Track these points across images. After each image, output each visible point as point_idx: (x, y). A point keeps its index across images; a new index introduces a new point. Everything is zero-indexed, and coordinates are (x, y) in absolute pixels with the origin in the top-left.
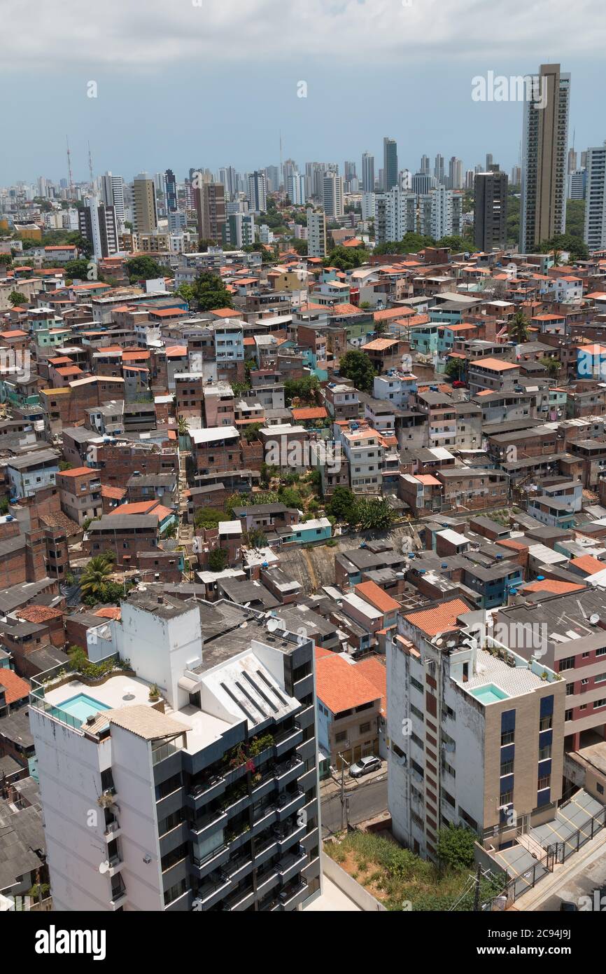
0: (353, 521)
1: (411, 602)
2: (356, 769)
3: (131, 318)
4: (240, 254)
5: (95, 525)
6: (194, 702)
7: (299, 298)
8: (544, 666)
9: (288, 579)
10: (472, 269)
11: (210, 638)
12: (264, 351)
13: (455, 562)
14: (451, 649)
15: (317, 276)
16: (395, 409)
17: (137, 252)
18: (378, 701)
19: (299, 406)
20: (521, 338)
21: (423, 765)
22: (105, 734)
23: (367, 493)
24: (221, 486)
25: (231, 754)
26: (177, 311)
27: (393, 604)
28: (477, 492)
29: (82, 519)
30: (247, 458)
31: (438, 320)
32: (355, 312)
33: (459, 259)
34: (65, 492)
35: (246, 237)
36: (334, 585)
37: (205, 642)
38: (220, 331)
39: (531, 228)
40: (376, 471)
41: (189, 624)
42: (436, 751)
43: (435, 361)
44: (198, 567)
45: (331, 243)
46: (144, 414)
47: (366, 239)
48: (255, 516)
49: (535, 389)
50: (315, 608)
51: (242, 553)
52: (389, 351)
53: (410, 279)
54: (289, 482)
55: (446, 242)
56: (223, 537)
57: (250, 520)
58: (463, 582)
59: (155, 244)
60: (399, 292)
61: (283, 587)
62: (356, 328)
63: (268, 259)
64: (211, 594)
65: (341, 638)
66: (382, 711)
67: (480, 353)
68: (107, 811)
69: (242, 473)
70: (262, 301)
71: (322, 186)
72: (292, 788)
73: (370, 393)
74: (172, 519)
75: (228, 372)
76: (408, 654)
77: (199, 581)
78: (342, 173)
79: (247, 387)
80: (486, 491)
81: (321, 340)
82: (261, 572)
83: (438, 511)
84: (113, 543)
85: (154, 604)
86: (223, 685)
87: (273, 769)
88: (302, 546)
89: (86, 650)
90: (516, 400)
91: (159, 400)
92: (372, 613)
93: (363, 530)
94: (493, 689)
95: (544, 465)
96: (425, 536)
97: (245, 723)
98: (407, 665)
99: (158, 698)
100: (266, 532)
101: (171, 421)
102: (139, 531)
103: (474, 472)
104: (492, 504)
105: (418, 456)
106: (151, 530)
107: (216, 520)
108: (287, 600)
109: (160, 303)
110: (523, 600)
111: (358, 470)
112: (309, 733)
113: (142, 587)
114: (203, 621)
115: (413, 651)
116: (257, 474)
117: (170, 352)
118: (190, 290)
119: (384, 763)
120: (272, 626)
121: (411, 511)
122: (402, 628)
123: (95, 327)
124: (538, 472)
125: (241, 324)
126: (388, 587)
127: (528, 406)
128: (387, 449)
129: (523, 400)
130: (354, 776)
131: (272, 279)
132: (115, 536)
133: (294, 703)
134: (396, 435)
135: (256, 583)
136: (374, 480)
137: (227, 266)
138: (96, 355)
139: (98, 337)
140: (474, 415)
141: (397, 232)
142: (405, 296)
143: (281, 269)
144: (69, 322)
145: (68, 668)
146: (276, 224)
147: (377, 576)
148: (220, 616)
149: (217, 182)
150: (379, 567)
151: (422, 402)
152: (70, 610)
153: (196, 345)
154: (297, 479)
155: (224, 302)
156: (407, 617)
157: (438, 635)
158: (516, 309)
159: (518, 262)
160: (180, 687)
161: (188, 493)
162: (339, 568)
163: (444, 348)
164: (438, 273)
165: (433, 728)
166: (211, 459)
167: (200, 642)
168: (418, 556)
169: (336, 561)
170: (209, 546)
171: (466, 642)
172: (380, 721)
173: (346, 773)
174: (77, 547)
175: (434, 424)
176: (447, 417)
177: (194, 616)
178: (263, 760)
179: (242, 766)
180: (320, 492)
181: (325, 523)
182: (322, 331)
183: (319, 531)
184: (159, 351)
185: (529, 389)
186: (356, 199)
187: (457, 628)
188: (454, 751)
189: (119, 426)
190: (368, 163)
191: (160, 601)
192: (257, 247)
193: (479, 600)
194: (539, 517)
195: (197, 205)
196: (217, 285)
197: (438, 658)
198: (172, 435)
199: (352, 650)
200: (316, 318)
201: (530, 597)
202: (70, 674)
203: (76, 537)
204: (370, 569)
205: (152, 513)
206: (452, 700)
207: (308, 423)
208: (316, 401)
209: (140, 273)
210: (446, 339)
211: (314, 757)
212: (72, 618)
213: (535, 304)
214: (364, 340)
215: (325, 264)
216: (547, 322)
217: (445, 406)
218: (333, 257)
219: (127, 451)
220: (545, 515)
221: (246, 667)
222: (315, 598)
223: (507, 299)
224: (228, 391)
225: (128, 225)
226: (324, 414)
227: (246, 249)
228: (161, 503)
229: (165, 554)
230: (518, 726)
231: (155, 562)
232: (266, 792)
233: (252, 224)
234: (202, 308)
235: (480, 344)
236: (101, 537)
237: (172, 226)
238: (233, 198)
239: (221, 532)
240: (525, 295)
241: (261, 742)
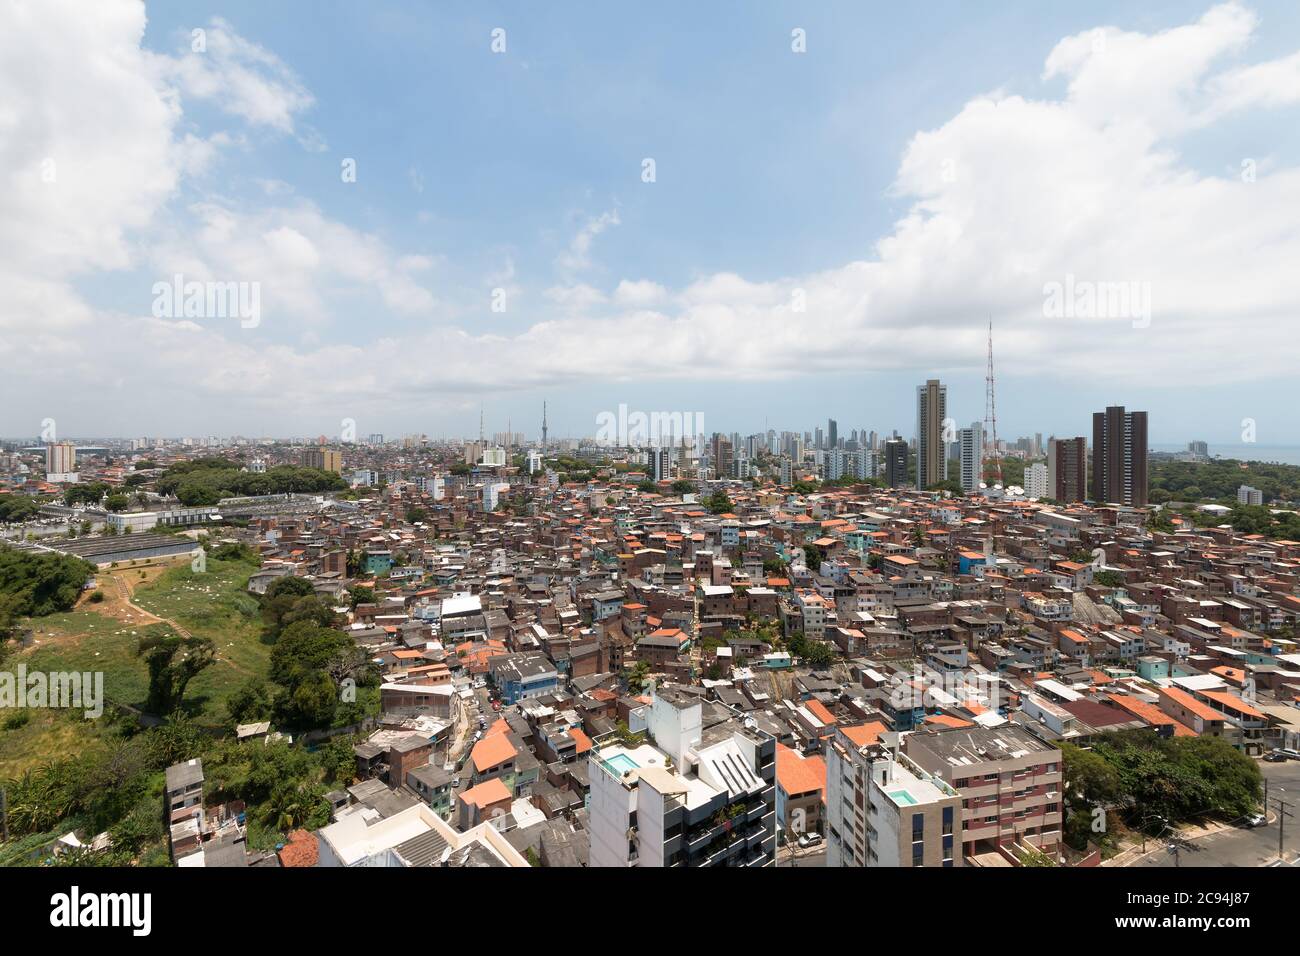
0: (805, 657)
1: (844, 719)
2: (804, 841)
3: (673, 516)
4: (740, 482)
5: (641, 641)
6: (694, 772)
7: (775, 510)
8: (944, 782)
9: (761, 692)
10: (885, 499)
11: (707, 726)
12: (751, 541)
13: (876, 693)
14: (874, 758)
15: (786, 497)
16: (833, 583)
17: (679, 478)
18: (820, 790)
19: (772, 577)
20: (920, 543)
21: (853, 847)
22: (635, 785)
23: (815, 638)
24: (720, 624)
25: (716, 814)
26: (700, 513)
27: (832, 719)
28: (891, 645)
29: (634, 636)
30: (737, 607)
31: (864, 529)
32: (809, 520)
33: (877, 492)
34: (625, 618)
35: (744, 473)
36: (791, 700)
37: (704, 729)
38: (726, 527)
39: (924, 475)
40: (821, 623)
41: (694, 715)
42: (863, 837)
43: (861, 555)
44: (703, 676)
45: (795, 478)
46: (676, 574)
47: (817, 477)
48: (741, 646)
49: (931, 578)
50: (778, 714)
51: (731, 670)
52: (830, 546)
53: (844, 502)
54: (764, 626)
55: (867, 481)
56: (720, 657)
57: (737, 648)
58: (882, 709)
59: (690, 474)
60: (837, 510)
61: (757, 697)
62: (810, 531)
63: (756, 485)
64: (709, 696)
65: (795, 738)
66: (823, 798)
67: (891, 552)
68: (631, 842)
69: (734, 617)
70: (751, 510)
71: (791, 445)
72: (758, 848)
73: (818, 572)
74: (688, 642)
75: (730, 552)
76: (842, 758)
77: (701, 685)
78: (803, 438)
79: (740, 562)
80: (897, 645)
81: (786, 537)
82: (742, 684)
83: (863, 655)
84: (651, 654)
85: (673, 698)
86: (714, 762)
87: (744, 831)
88: (771, 669)
89: (628, 723)
90: (917, 585)
91: (685, 566)
92: (817, 724)
93: (812, 662)
94: (905, 795)
95: (938, 632)
96: (855, 672)
97: (727, 792)
98: (842, 766)
99: (671, 764)
100: (748, 657)
101: (692, 579)
102: (667, 647)
103: (888, 631)
104: (902, 655)
105: (850, 616)
106: (675, 648)
107: (716, 646)
108: (759, 706)
109: (690, 508)
110: (926, 728)
111: (809, 622)
112: (770, 807)
113: (666, 685)
114: (703, 714)
115: (845, 756)
116: (743, 618)
117: (695, 537)
118: (709, 501)
119: (824, 841)
120: (748, 724)
121: (844, 653)
122: (838, 737)
123: (652, 520)
124: (934, 636)
125: (738, 523)
126: (828, 705)
127: (925, 589)
128: (829, 610)
129: (922, 585)
130: (803, 847)
131: (757, 497)
132: (653, 649)
133: (761, 783)
134: (835, 600)
135: (739, 692)
136: (820, 630)
137: (732, 488)
138: (651, 536)
139: (653, 526)
140: (888, 592)
141: (837, 473)
142: (842, 512)
143: (764, 492)
144: (637, 516)
145: (616, 734)
146: (762, 466)
147: (821, 696)
148: (715, 712)
149: (729, 440)
150: (822, 690)
151: (853, 581)
152: (621, 695)
153: (710, 534)
154: (769, 625)
155: (729, 510)
156: (842, 730)
157: (864, 747)
158: (915, 525)
159: (916, 496)
160: (686, 759)
161: (699, 626)
162: (794, 687)
163: (867, 547)
164: (863, 499)
165: (861, 819)
166: (715, 606)
167: (701, 728)
168: (849, 686)
169: (793, 683)
170: (710, 662)
171: (884, 754)
172: (821, 806)
173: (796, 843)
174: (629, 654)
175: (861, 596)
176: (870, 592)
177: (697, 710)
178: (737, 823)
179: (724, 824)
180: (783, 634)
181: (786, 655)
182: (787, 531)
183: (782, 660)
184: (688, 537)
185: (926, 578)
186: (811, 453)
187: (877, 743)
188: (876, 840)
189: (661, 580)
190: (819, 433)
191: (677, 696)
192: (750, 478)
193: (893, 724)
194: (936, 667)
195: (716, 453)
196: (725, 499)
197: (864, 763)
198: (692, 588)
199: (803, 749)
200: (784, 523)
201: (931, 726)
202: (617, 739)
203: (630, 647)
204: (816, 691)
205: (677, 636)
206: (875, 798)
207: (777, 588)
208: (783, 574)
209: (680, 490)
210: (868, 541)
211: (774, 826)
212: (622, 700)
213: (928, 523)
214: (814, 538)
215: (791, 490)
216: (937, 535)
217: (868, 585)
218: (796, 487)
219: (665, 595)
220: (940, 667)
221: (729, 750)
222: (778, 707)
223: (909, 518)
224: (728, 564)
225: (675, 463)
226: (788, 583)
227: (744, 479)
228: (682, 631)
229: (682, 665)
230: (927, 827)
231: (676, 669)
232: (739, 848)
233: (748, 465)
234: (715, 512)
235: (891, 546)
236: (644, 649)
237: (701, 464)
238: (737, 450)
239: (718, 654)
240: (922, 517)
241: (738, 808)
